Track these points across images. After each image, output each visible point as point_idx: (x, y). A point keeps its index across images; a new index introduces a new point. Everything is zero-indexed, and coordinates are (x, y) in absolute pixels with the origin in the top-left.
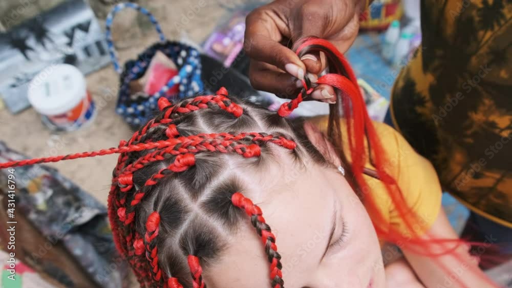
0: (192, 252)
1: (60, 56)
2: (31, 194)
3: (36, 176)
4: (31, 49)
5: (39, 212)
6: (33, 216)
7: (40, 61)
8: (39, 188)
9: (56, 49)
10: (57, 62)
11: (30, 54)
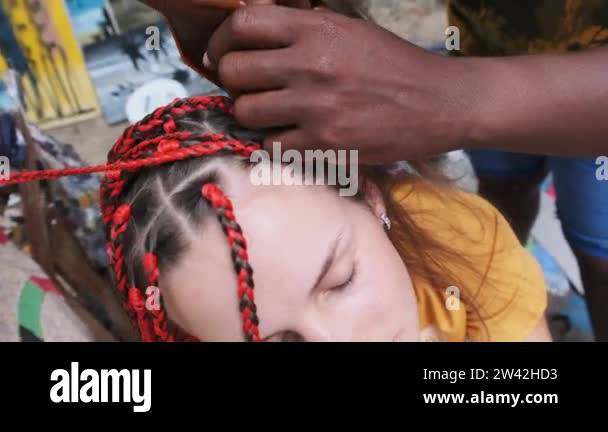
0: (151, 249)
1: (171, 70)
2: (81, 208)
3: (91, 189)
4: (142, 57)
5: (87, 231)
6: (80, 233)
7: (149, 71)
8: (91, 203)
9: (168, 62)
10: (166, 76)
11: (140, 62)
